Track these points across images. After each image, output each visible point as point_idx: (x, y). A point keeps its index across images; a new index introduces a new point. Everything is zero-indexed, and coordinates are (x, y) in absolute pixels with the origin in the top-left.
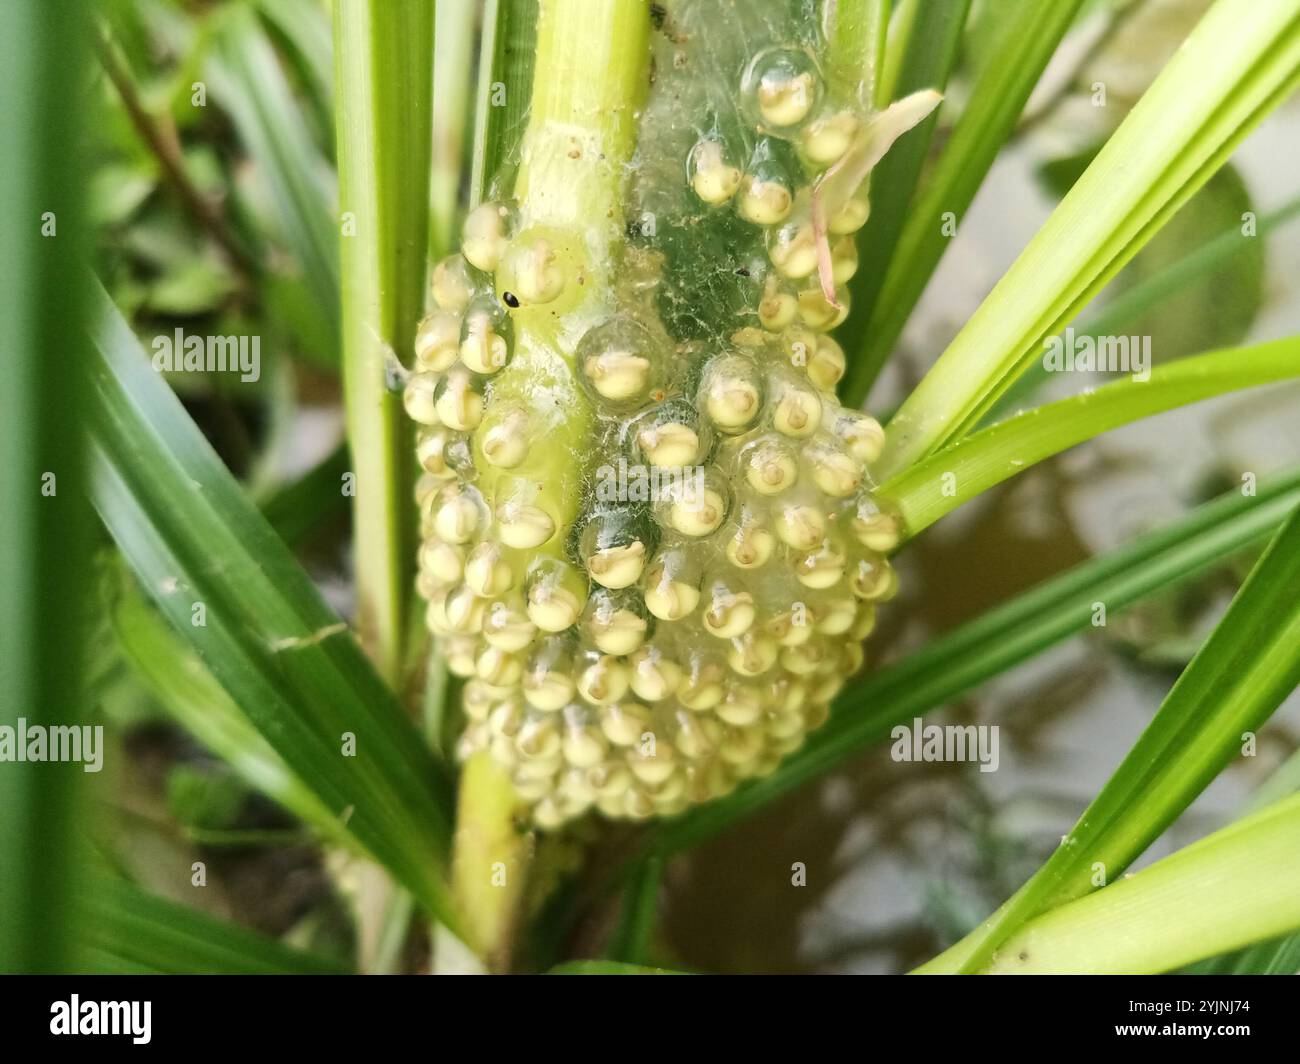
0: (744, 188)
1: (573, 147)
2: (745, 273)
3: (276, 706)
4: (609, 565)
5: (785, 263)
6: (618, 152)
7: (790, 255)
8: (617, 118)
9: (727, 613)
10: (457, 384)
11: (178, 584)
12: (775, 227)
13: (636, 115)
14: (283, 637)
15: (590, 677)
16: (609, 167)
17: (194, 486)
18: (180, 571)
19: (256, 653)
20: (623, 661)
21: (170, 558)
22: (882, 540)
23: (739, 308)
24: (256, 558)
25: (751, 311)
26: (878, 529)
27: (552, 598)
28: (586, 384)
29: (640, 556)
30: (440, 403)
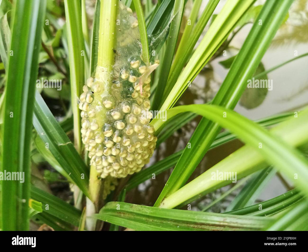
0: (129, 77)
1: (103, 70)
2: (129, 90)
3: (58, 155)
4: (107, 133)
5: (136, 88)
6: (109, 71)
7: (137, 87)
8: (109, 66)
9: (126, 142)
10: (86, 104)
11: (44, 134)
12: (134, 83)
13: (112, 66)
14: (61, 144)
15: (105, 151)
16: (108, 73)
17: (47, 118)
18: (44, 132)
19: (56, 146)
20: (110, 148)
21: (43, 129)
22: (151, 132)
23: (128, 95)
24: (57, 131)
25: (130, 95)
26: (150, 130)
27: (99, 138)
28: (104, 106)
29: (112, 132)
30: (83, 107)
